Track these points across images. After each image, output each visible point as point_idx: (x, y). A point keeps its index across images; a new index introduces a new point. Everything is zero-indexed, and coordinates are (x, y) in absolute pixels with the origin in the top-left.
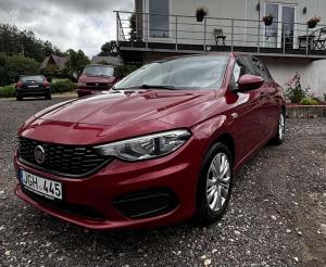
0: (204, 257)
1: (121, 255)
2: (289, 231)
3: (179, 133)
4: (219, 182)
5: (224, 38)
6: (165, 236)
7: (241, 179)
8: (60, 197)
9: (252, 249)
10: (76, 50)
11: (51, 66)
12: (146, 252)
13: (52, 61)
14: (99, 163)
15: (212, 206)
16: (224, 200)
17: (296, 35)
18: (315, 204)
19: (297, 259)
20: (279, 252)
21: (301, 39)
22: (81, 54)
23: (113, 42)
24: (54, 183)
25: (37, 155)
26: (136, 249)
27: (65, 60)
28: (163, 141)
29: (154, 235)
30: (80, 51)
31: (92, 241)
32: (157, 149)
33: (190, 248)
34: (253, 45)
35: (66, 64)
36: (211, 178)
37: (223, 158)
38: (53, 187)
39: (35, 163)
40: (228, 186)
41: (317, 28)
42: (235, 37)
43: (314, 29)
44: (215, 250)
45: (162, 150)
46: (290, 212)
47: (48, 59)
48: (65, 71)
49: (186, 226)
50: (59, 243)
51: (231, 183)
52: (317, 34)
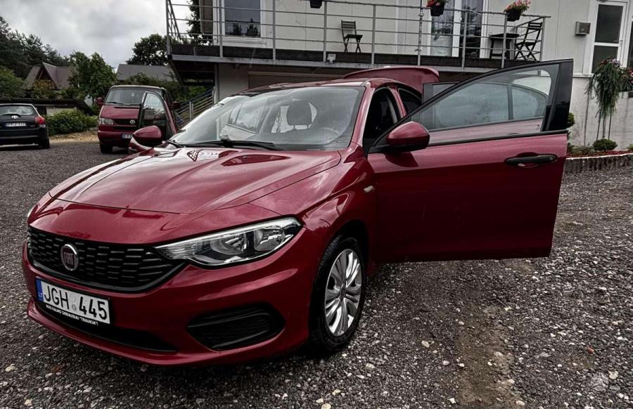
0: (321, 400)
1: (199, 401)
2: (445, 363)
3: (284, 223)
4: (344, 292)
5: (359, 38)
6: (263, 374)
7: (380, 286)
8: (107, 321)
9: (390, 387)
10: (89, 55)
11: (44, 84)
12: (236, 396)
13: (44, 74)
14: (166, 270)
15: (333, 329)
16: (351, 319)
17: (485, 33)
18: (489, 324)
19: (453, 400)
20: (429, 391)
21: (495, 40)
22: (98, 62)
23: (155, 38)
24: (95, 300)
25: (65, 259)
26: (221, 392)
27: (68, 73)
28: (260, 235)
29: (247, 372)
30: (96, 56)
31: (153, 383)
32: (251, 246)
33: (301, 390)
34: (411, 51)
35: (72, 80)
36: (331, 287)
37: (351, 256)
38: (95, 306)
39: (63, 270)
40: (358, 298)
41: (522, 20)
42: (379, 38)
43: (517, 23)
44: (338, 391)
45: (258, 248)
46: (451, 335)
47: (35, 70)
48: (70, 93)
49: (295, 359)
50: (104, 387)
51: (364, 294)
52: (521, 31)
